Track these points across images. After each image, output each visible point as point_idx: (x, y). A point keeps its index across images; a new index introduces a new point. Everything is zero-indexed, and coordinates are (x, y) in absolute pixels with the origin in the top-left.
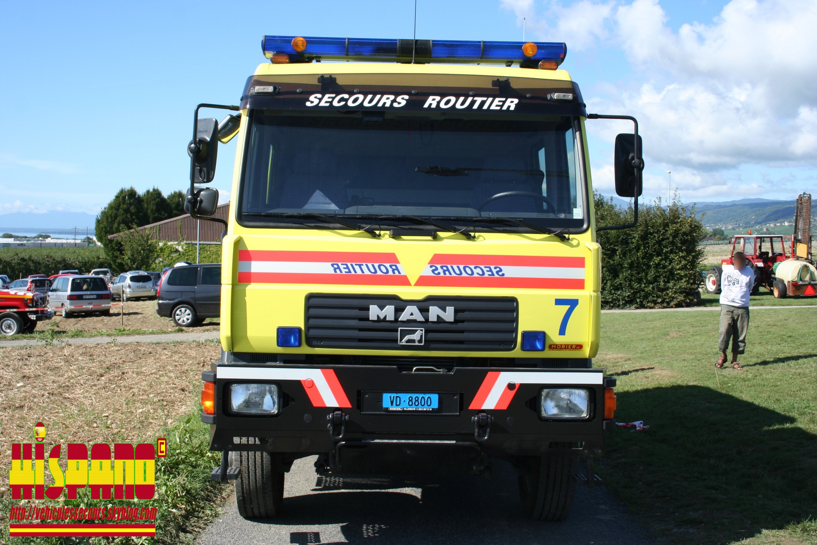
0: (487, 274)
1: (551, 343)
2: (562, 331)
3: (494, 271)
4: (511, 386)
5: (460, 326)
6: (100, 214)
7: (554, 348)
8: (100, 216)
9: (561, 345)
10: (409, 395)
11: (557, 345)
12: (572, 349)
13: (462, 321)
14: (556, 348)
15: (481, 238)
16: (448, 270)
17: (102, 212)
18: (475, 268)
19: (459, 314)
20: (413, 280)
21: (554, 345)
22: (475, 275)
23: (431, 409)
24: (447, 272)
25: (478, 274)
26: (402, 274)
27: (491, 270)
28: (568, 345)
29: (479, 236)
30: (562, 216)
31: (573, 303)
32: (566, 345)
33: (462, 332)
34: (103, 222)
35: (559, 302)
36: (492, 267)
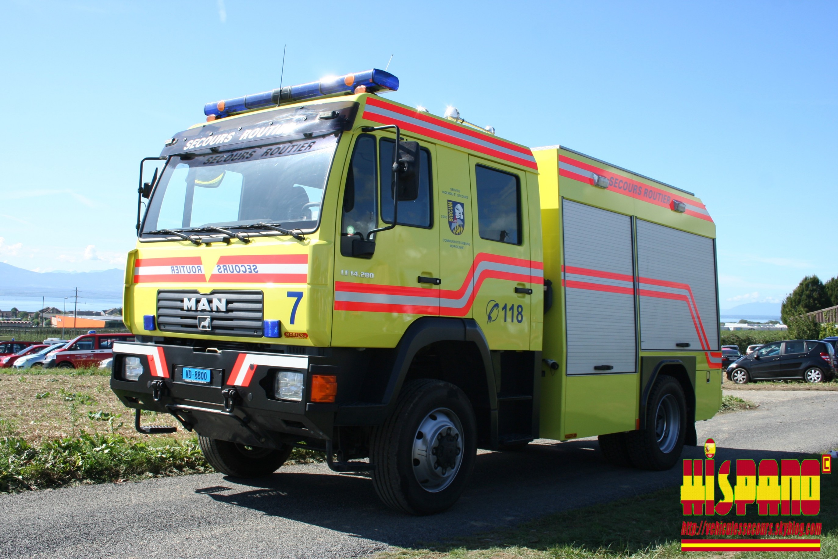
0: (248, 271)
1: (286, 331)
2: (292, 322)
3: (252, 268)
4: (251, 367)
5: (231, 314)
6: (786, 300)
7: (288, 336)
8: (785, 301)
9: (293, 333)
10: (196, 370)
11: (289, 333)
12: (300, 337)
13: (232, 311)
14: (290, 336)
15: (253, 242)
16: (226, 269)
17: (788, 298)
18: (242, 266)
19: (230, 304)
20: (208, 278)
21: (288, 333)
22: (241, 272)
23: (205, 383)
24: (226, 271)
25: (243, 271)
26: (203, 273)
27: (250, 269)
28: (297, 333)
29: (253, 240)
30: (305, 219)
31: (299, 295)
32: (296, 333)
33: (231, 319)
34: (787, 307)
35: (290, 294)
36: (251, 265)
